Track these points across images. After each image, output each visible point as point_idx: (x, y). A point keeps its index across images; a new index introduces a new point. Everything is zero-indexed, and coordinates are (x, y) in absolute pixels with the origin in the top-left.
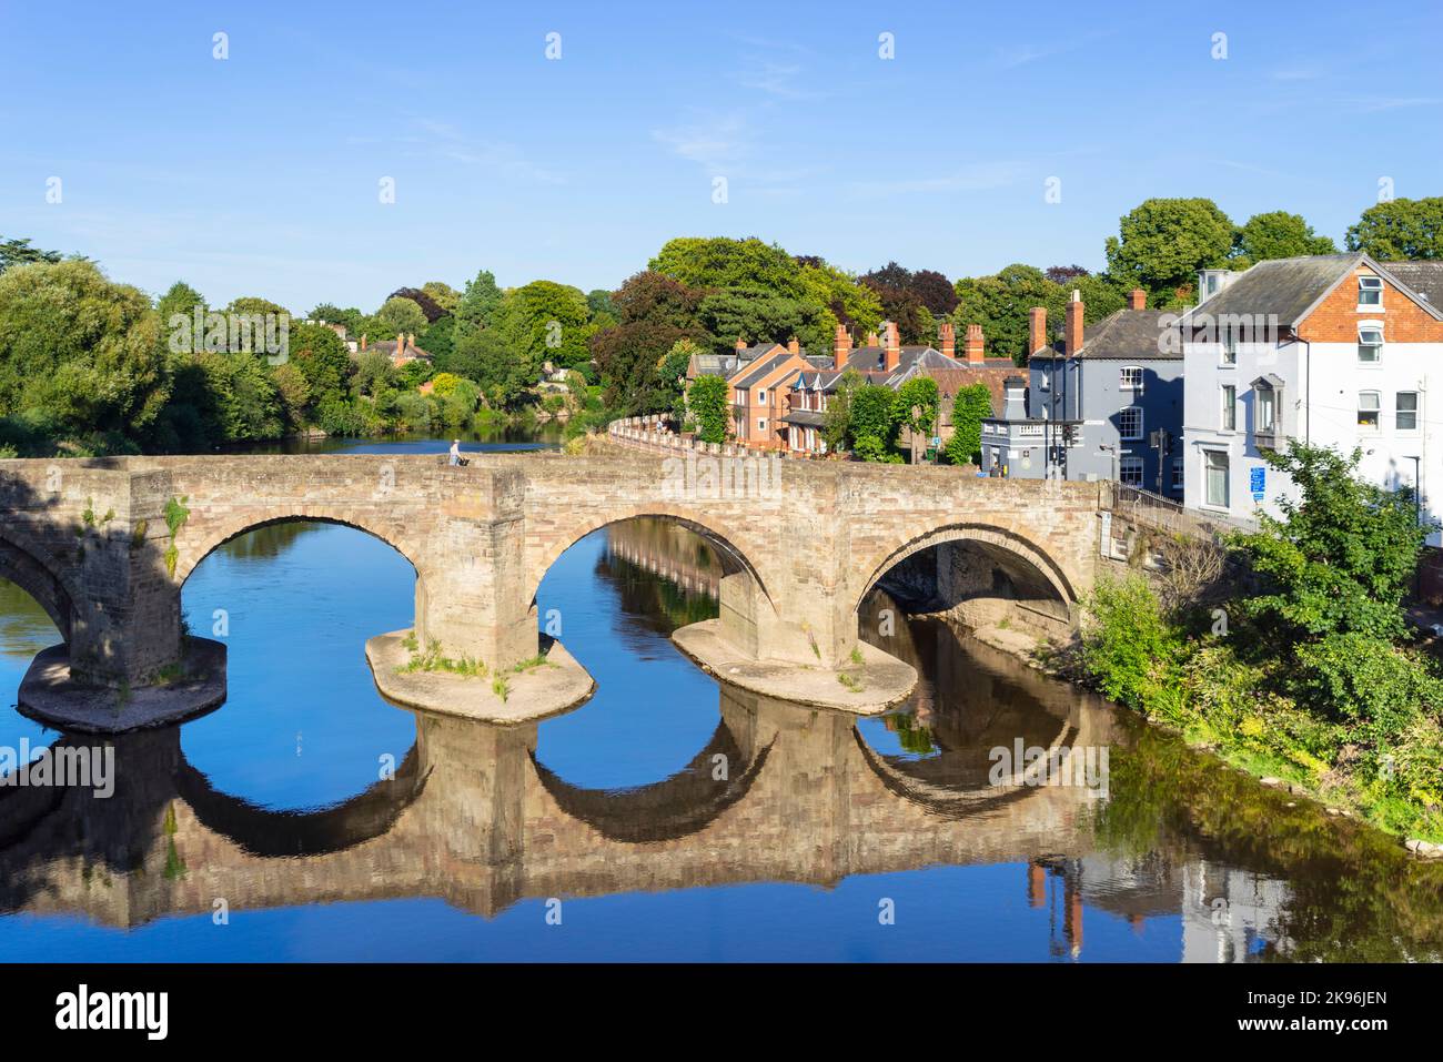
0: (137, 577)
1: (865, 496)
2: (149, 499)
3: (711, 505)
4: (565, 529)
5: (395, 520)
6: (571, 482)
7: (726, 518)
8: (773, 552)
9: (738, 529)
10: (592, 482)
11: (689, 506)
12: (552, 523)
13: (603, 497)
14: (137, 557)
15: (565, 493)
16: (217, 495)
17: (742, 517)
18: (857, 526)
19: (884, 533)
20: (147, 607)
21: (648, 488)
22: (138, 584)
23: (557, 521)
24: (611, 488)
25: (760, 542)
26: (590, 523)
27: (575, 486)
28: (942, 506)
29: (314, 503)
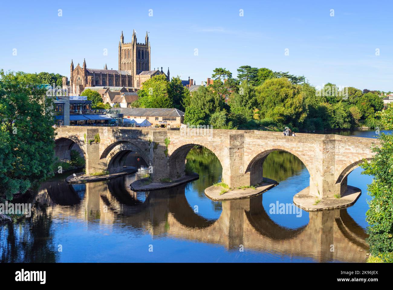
0: (156, 156)
1: (340, 147)
2: (160, 137)
3: (294, 147)
4: (254, 151)
5: (214, 146)
6: (256, 139)
7: (298, 151)
8: (311, 162)
9: (301, 155)
10: (261, 139)
11: (287, 147)
12: (251, 149)
13: (264, 143)
14: (155, 151)
15: (254, 142)
16: (176, 138)
17: (302, 151)
18: (338, 156)
19: (346, 159)
20: (159, 163)
21: (276, 141)
22: (156, 157)
23: (252, 149)
24: (266, 141)
25: (308, 159)
26: (261, 150)
27: (257, 140)
28: (365, 152)
29: (196, 141)
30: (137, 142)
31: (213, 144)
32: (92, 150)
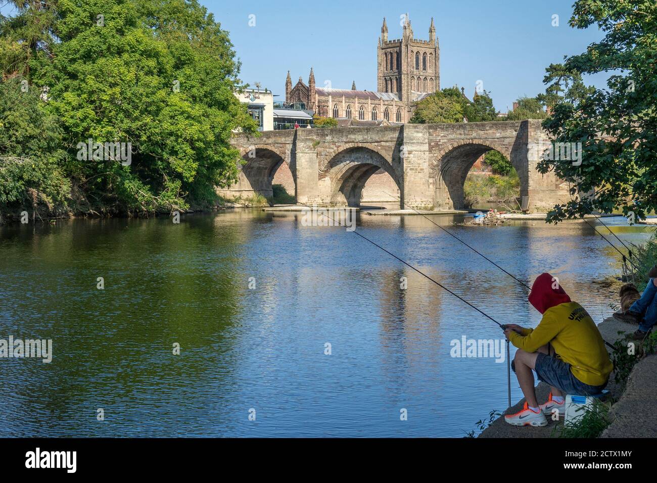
30: (380, 148)
31: (503, 141)
32: (306, 163)
